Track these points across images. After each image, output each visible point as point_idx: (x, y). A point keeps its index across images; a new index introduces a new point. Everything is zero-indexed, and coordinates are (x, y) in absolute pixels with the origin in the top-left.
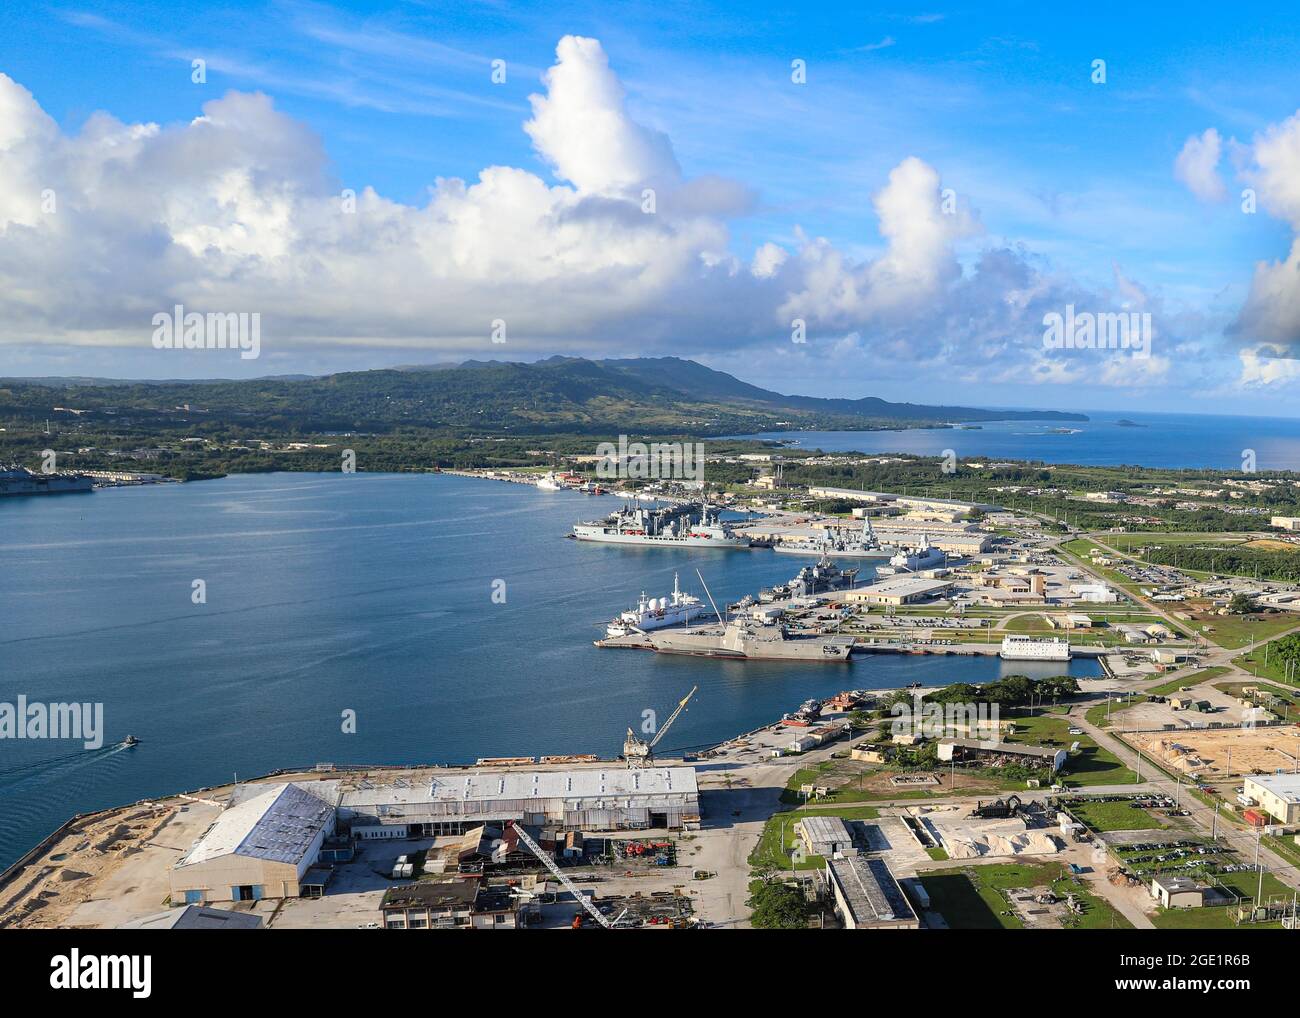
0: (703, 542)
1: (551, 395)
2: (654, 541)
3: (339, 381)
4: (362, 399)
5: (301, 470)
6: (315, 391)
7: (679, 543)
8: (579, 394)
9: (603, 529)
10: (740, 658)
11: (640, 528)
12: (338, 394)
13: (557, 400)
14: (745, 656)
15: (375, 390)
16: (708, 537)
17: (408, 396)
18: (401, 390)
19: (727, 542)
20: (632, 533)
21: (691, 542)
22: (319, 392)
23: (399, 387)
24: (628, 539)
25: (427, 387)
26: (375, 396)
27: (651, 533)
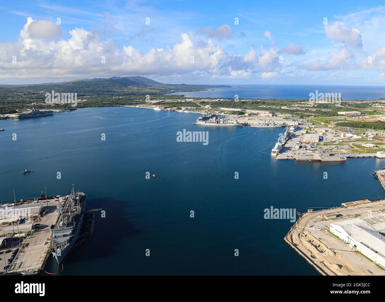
0: (232, 125)
1: (120, 86)
2: (218, 125)
3: (72, 84)
4: (78, 88)
5: (91, 107)
6: (67, 87)
7: (225, 125)
8: (126, 85)
9: (205, 122)
10: (320, 161)
11: (215, 121)
12: (73, 87)
13: (122, 87)
14: (321, 160)
15: (81, 86)
16: (233, 123)
17: (88, 87)
18: (87, 86)
19: (237, 125)
20: (213, 123)
21: (228, 125)
22: (68, 87)
23: (86, 85)
24: (212, 124)
25: (92, 85)
26: (81, 87)
27: (217, 123)
